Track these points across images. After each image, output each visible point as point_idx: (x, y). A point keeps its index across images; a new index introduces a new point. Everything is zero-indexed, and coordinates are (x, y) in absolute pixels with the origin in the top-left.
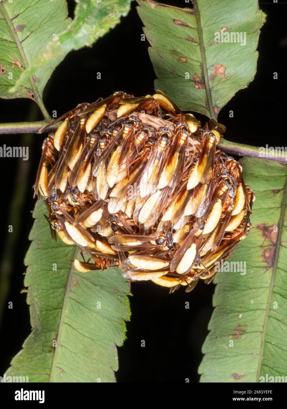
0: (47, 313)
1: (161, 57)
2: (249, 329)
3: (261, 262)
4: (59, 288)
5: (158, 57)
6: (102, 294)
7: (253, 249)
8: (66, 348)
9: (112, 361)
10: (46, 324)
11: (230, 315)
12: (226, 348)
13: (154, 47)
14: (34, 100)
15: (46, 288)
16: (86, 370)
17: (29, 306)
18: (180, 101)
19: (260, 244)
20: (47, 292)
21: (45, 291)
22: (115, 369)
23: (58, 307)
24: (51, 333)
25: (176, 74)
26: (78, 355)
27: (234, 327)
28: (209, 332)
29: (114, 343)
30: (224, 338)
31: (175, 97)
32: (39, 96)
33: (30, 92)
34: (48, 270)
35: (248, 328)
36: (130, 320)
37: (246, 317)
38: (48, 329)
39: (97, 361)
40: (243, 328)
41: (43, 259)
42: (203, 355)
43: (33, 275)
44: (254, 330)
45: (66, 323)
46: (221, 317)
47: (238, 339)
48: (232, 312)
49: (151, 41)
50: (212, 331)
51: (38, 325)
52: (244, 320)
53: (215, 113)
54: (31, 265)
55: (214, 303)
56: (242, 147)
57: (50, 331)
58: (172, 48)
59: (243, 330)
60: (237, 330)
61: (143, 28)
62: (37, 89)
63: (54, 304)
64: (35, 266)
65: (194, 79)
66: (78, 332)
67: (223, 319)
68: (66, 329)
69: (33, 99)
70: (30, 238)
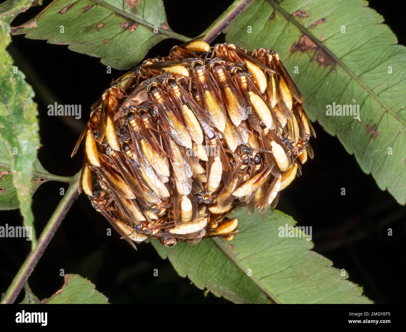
0: (240, 287)
1: (84, 43)
2: (376, 121)
3: (324, 70)
4: (225, 263)
5: (83, 45)
6: (257, 231)
7: (308, 69)
8: (282, 293)
9: (321, 262)
10: (249, 295)
11: (352, 127)
12: (379, 151)
13: (71, 43)
14: (47, 181)
15: (216, 274)
16: (313, 289)
17: (222, 297)
18: (135, 53)
19: (308, 59)
20: (221, 275)
21: (219, 276)
22: (330, 264)
23: (241, 276)
24: (260, 296)
25: (109, 40)
26: (295, 287)
27: (365, 131)
28: (353, 155)
29: (307, 250)
30: (368, 147)
31: (129, 55)
32: (45, 174)
33: (37, 180)
34: (203, 261)
35: (374, 121)
36: (296, 222)
37: (364, 116)
38: (255, 296)
39: (312, 274)
40: (372, 124)
41: (190, 259)
42: (370, 175)
43: (198, 277)
44: (379, 116)
45: (261, 279)
46: (348, 136)
47: (378, 136)
48: (351, 124)
49: (64, 42)
50: (355, 152)
51: (244, 300)
52: (365, 118)
53: (167, 30)
54: (187, 272)
55: (332, 134)
56: (214, 27)
57: (258, 296)
58: (84, 29)
59: (373, 126)
60: (370, 131)
61: (47, 42)
62: (38, 172)
63: (236, 276)
64: (192, 270)
65: (124, 27)
66: (276, 273)
67: (352, 136)
68: (266, 282)
69: (45, 181)
70: (164, 258)
